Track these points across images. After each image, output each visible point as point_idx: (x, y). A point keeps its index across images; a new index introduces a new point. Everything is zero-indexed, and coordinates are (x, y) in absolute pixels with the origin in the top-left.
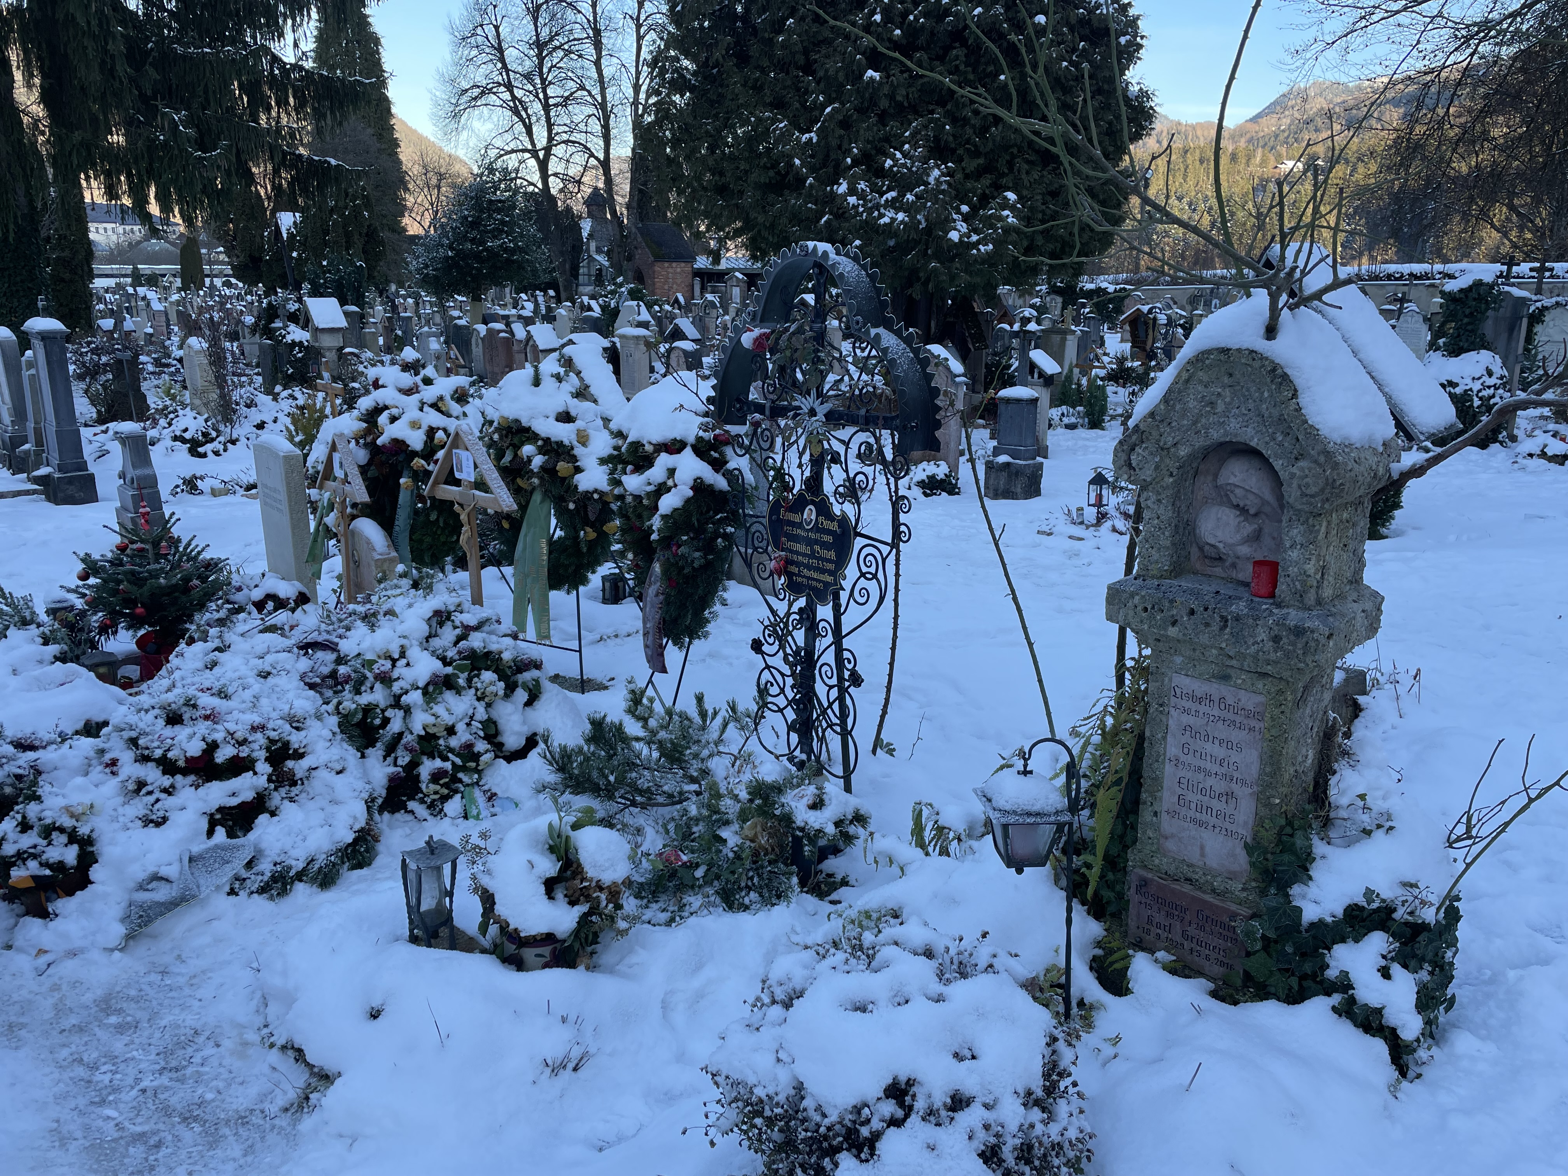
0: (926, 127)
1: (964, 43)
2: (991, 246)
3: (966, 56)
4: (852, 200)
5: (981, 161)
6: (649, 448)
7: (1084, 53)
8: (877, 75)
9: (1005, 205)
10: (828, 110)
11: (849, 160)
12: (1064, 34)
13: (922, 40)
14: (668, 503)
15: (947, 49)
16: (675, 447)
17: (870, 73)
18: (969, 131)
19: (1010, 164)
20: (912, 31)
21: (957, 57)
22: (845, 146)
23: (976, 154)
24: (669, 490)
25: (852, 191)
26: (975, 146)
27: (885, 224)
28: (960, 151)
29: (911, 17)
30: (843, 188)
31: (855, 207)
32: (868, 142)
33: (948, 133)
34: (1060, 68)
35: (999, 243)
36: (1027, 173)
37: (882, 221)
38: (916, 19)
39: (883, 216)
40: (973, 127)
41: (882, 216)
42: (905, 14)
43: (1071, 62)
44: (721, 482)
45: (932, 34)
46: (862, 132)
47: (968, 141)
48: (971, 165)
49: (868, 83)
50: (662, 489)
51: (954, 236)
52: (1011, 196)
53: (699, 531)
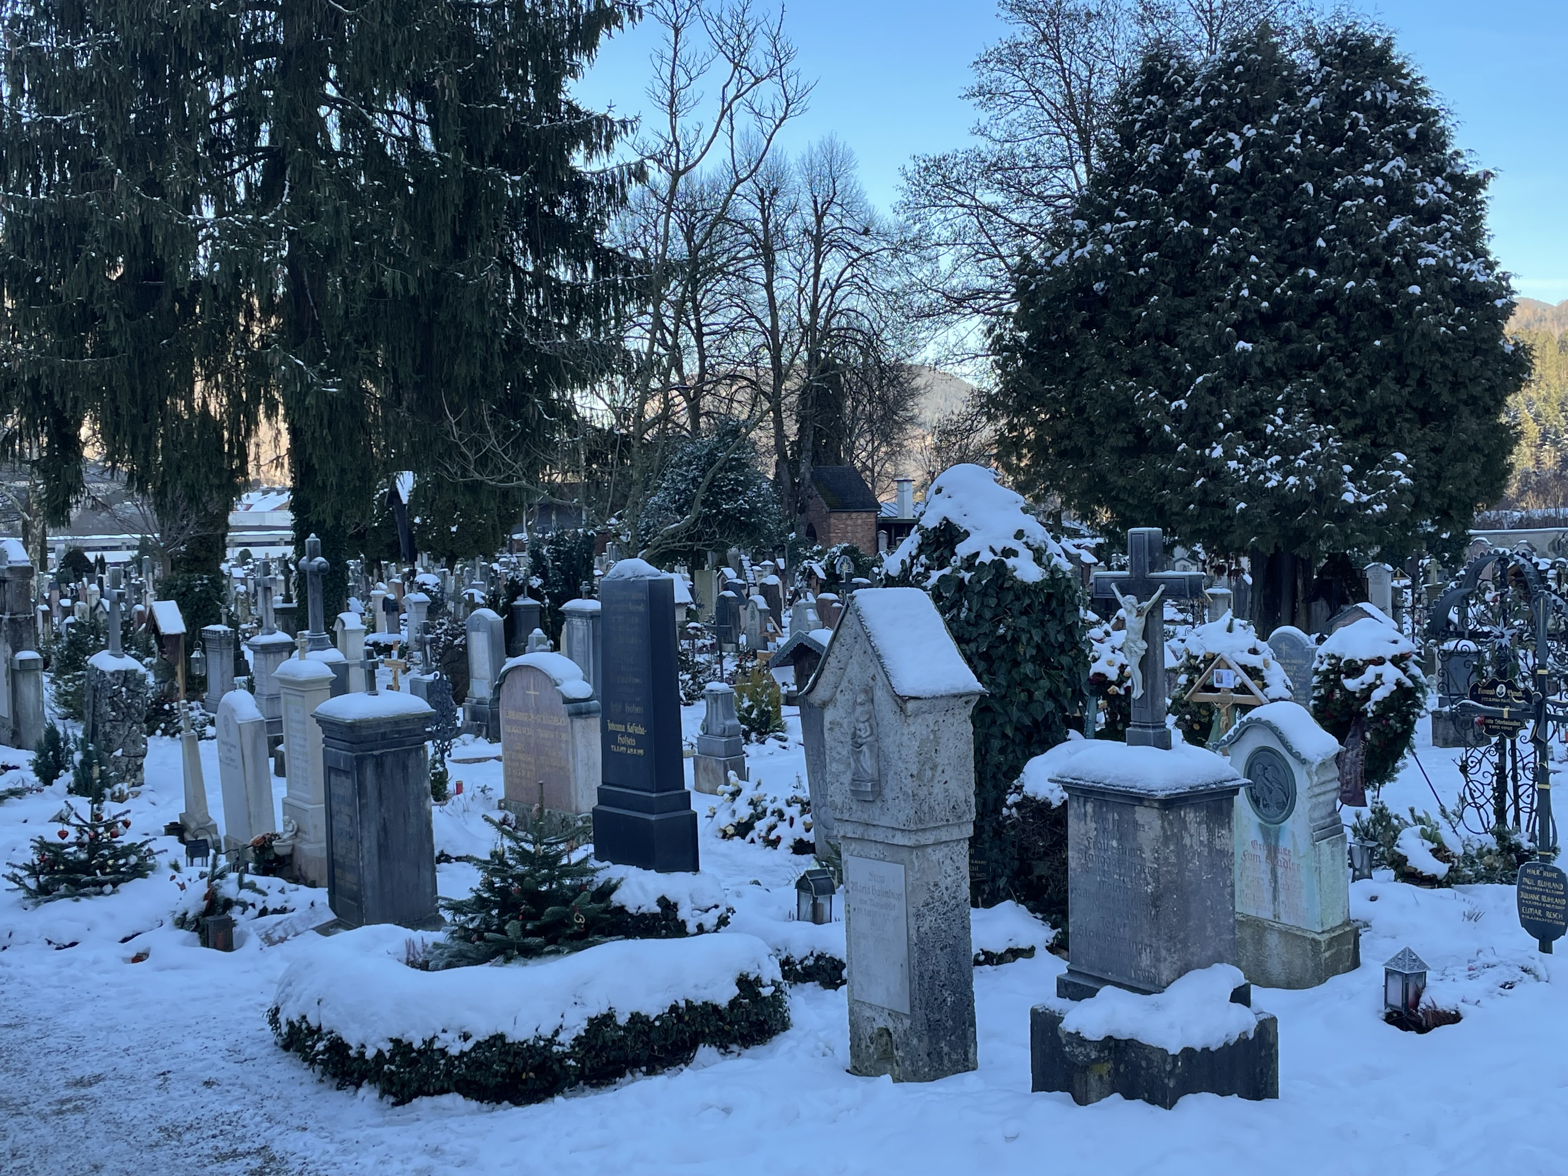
0: (1298, 391)
1: (1334, 311)
2: (1385, 506)
3: (1336, 323)
4: (1233, 464)
5: (1359, 421)
6: (1360, 663)
7: (1459, 318)
8: (1249, 346)
9: (1394, 465)
10: (1200, 379)
11: (1221, 425)
12: (1439, 301)
13: (1289, 310)
14: (1378, 695)
15: (1315, 316)
16: (1380, 661)
17: (1241, 344)
18: (1344, 393)
19: (1391, 424)
20: (1279, 303)
21: (1327, 325)
22: (1215, 412)
23: (1353, 414)
24: (1378, 687)
25: (1229, 455)
26: (1351, 406)
27: (1273, 488)
28: (1336, 413)
29: (1278, 290)
30: (1218, 452)
31: (1236, 471)
32: (1241, 407)
33: (1324, 396)
34: (1438, 333)
35: (1393, 502)
36: (1410, 432)
37: (1269, 485)
38: (1284, 292)
39: (1270, 479)
40: (1349, 389)
41: (1268, 479)
42: (1271, 289)
43: (1448, 327)
44: (1409, 683)
45: (1300, 303)
46: (1234, 398)
47: (1343, 403)
48: (1349, 425)
49: (1240, 354)
50: (1372, 687)
51: (1349, 497)
52: (1401, 457)
53: (1398, 711)
